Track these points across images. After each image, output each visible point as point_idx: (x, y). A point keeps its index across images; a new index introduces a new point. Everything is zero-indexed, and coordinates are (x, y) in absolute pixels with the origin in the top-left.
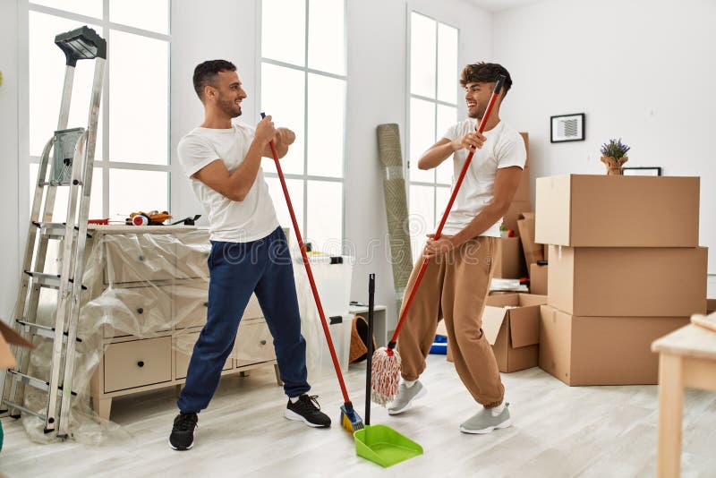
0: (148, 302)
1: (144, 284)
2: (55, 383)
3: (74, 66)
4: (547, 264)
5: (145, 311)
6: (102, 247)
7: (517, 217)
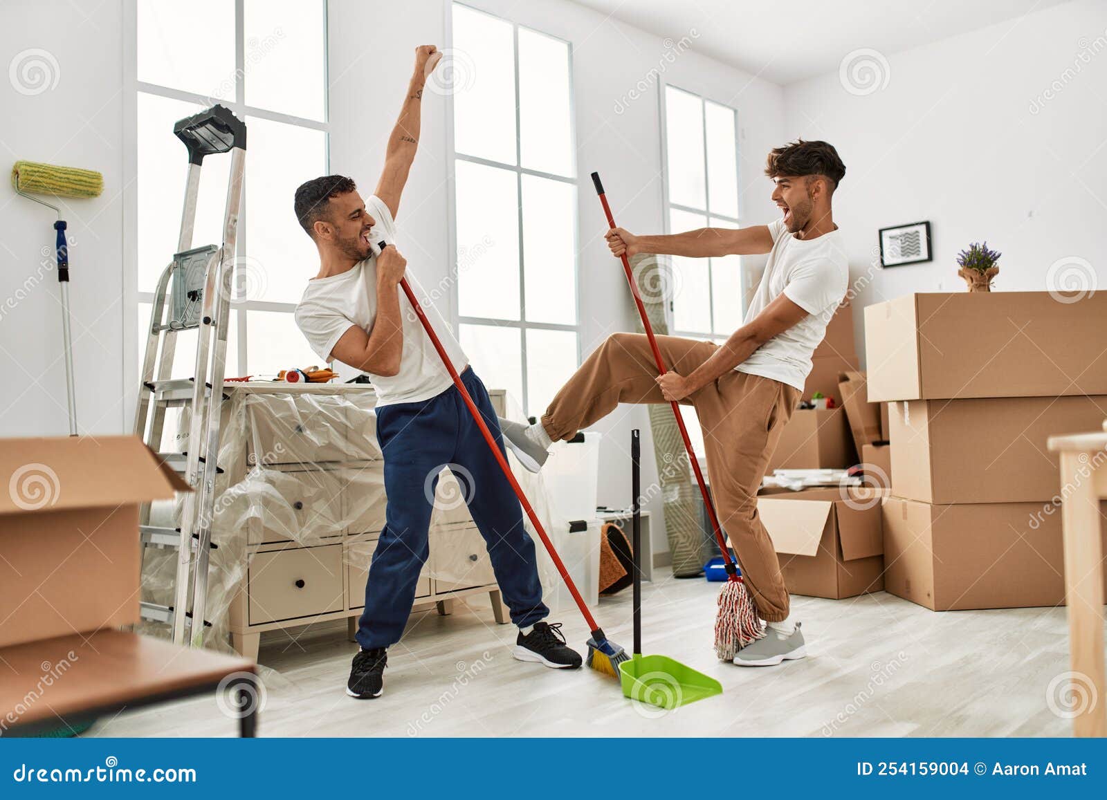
0: (310, 492)
1: (305, 467)
2: (181, 608)
3: (200, 164)
4: (888, 443)
5: (304, 505)
6: (244, 412)
7: (838, 379)
